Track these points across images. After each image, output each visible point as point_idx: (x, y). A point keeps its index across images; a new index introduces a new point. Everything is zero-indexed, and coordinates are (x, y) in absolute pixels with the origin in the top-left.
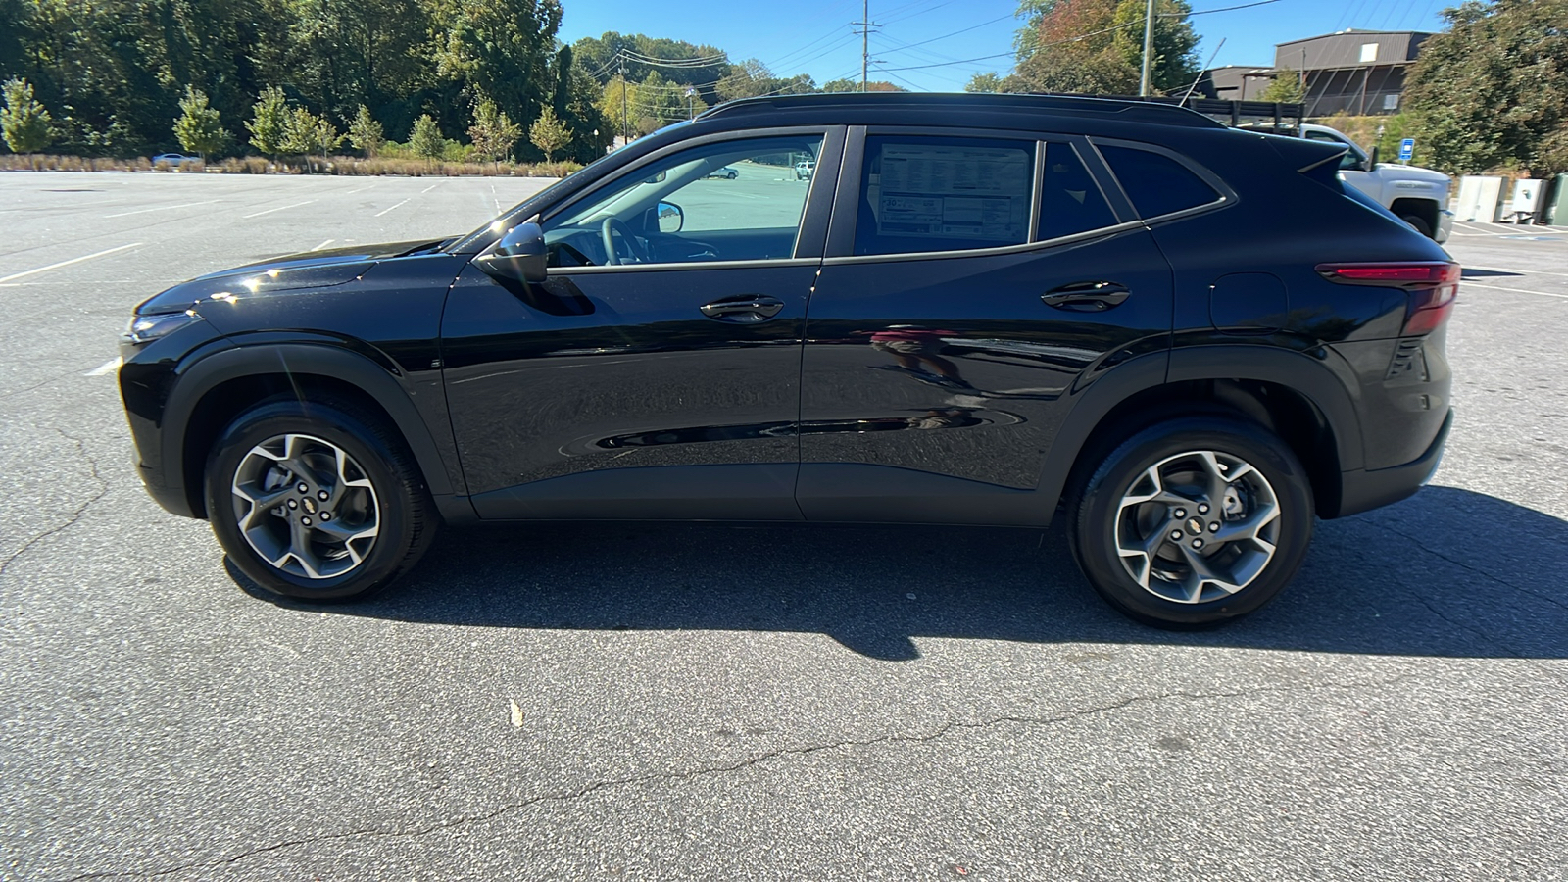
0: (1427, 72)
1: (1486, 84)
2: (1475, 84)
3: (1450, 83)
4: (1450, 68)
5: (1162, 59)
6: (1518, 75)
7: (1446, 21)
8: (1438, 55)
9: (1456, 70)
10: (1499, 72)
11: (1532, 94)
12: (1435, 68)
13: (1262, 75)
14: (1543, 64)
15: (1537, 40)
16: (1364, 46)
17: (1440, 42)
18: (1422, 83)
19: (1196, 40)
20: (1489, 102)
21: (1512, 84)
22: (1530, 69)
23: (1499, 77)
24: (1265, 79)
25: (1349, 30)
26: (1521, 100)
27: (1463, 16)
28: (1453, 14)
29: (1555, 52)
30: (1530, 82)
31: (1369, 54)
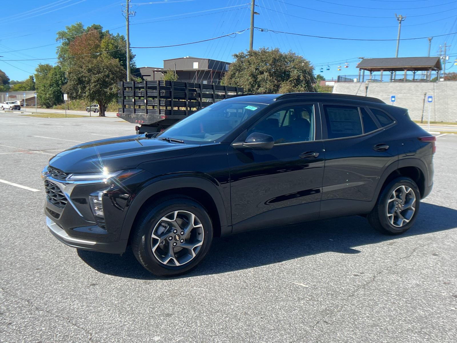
0: (232, 75)
1: (251, 80)
2: (248, 80)
3: (240, 79)
4: (239, 74)
5: (122, 63)
6: (260, 77)
7: (234, 58)
8: (235, 69)
9: (241, 74)
10: (254, 76)
11: (264, 84)
12: (235, 74)
13: (160, 71)
14: (266, 74)
15: (263, 67)
16: (194, 63)
17: (234, 65)
18: (231, 79)
19: (134, 56)
20: (253, 86)
21: (258, 80)
22: (262, 76)
23: (255, 78)
24: (160, 72)
25: (188, 57)
26: (261, 86)
27: (240, 57)
28: (236, 56)
29: (269, 71)
30: (263, 80)
31: (196, 66)
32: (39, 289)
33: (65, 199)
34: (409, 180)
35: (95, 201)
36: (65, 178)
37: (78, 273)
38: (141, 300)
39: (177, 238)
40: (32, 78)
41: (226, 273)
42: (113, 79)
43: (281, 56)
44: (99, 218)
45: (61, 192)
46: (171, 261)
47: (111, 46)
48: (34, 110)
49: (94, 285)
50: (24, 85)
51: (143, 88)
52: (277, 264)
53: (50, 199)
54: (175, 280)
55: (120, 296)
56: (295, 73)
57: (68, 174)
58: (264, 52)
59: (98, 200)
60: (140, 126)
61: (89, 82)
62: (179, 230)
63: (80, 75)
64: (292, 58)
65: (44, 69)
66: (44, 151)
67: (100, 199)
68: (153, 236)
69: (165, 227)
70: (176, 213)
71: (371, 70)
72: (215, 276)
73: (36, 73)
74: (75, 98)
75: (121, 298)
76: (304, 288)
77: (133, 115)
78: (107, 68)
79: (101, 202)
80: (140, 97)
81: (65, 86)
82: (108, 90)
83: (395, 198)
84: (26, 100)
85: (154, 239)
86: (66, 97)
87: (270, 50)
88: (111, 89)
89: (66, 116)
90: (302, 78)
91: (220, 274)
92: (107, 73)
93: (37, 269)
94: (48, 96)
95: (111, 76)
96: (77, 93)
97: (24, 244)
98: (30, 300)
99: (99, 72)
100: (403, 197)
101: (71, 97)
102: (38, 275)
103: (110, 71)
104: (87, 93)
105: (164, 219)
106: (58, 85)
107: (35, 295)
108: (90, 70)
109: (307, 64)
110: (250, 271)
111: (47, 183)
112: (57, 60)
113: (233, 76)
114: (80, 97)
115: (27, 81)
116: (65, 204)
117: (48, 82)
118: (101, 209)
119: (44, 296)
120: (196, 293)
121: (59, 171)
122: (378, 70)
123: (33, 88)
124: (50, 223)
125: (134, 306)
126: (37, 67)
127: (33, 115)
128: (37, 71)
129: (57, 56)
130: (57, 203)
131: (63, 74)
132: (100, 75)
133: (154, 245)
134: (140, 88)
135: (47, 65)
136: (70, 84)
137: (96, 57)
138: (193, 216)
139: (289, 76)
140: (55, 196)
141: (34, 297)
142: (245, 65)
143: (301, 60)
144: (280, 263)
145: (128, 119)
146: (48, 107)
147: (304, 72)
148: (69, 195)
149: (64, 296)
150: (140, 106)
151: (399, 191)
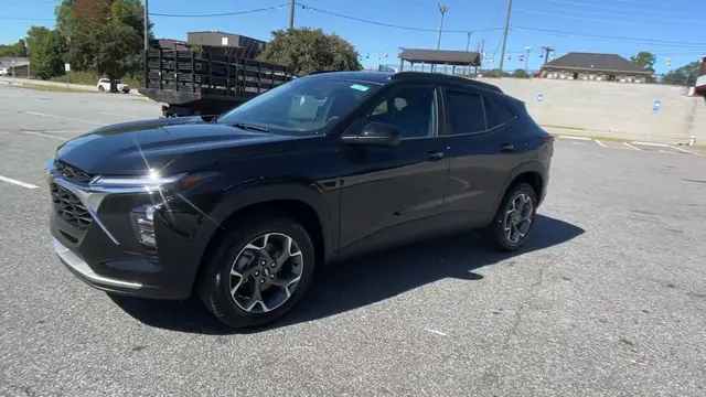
4: (277, 54)
5: (138, 31)
6: (301, 59)
7: (272, 36)
9: (279, 55)
10: (294, 58)
13: (182, 45)
14: (307, 56)
15: (304, 48)
16: (223, 38)
17: (272, 43)
19: (152, 25)
21: (299, 62)
22: (304, 58)
25: (216, 31)
27: (278, 35)
28: (274, 33)
29: (310, 52)
30: (304, 62)
31: (225, 42)
32: (46, 363)
33: (89, 216)
34: (529, 187)
35: (141, 221)
36: (88, 181)
37: (110, 327)
38: (221, 375)
39: (266, 272)
40: (22, 42)
41: (331, 317)
42: (127, 50)
43: (324, 37)
44: (147, 247)
45: (81, 203)
46: (258, 306)
47: (123, 11)
48: (26, 81)
49: (139, 349)
50: (13, 50)
51: (172, 59)
52: (392, 299)
53: (60, 212)
54: (263, 333)
55: (185, 369)
56: (338, 58)
57: (92, 176)
58: (306, 31)
59: (145, 219)
60: (168, 106)
61: (97, 51)
62: (270, 260)
63: (86, 42)
64: (335, 41)
65: (38, 33)
66: (42, 131)
67: (151, 217)
68: (233, 272)
69: (249, 257)
70: (267, 236)
71: (412, 61)
72: (319, 323)
73: (28, 36)
74: (80, 69)
75: (189, 372)
76: (442, 337)
77: (159, 92)
78: (120, 36)
79: (152, 223)
80: (168, 71)
81: (66, 54)
82: (121, 62)
83: (514, 209)
84: (16, 68)
85: (233, 276)
86: (67, 67)
87: (312, 30)
88: (125, 61)
89: (69, 90)
90: (346, 63)
91: (324, 320)
92: (120, 42)
93: (42, 322)
94: (44, 64)
95: (125, 46)
96: (82, 63)
97: (17, 275)
98: (29, 388)
99: (110, 40)
100: (521, 207)
101: (74, 68)
102: (42, 333)
103: (124, 40)
104: (95, 65)
105: (250, 246)
106: (57, 53)
107: (39, 376)
108: (98, 37)
109: (351, 48)
110: (362, 312)
111: (55, 188)
112: (55, 23)
113: (270, 56)
114: (86, 68)
115: (16, 45)
116: (88, 223)
117: (45, 49)
118: (151, 233)
119: (55, 377)
120: (299, 356)
121: (76, 170)
122: (420, 61)
123: (23, 54)
124: (61, 250)
125: (212, 389)
126: (29, 28)
127: (25, 87)
128: (29, 33)
129: (55, 18)
130: (72, 220)
131: (63, 40)
132: (112, 44)
133: (233, 286)
134: (168, 59)
135: (43, 28)
136: (73, 52)
137: (105, 22)
138: (290, 240)
139: (332, 61)
140: (70, 208)
141: (37, 380)
142: (284, 45)
143: (347, 45)
144: (396, 297)
145: (153, 96)
146: (45, 78)
147: (348, 57)
148: (96, 210)
149: (92, 373)
150: (167, 81)
151: (518, 201)
